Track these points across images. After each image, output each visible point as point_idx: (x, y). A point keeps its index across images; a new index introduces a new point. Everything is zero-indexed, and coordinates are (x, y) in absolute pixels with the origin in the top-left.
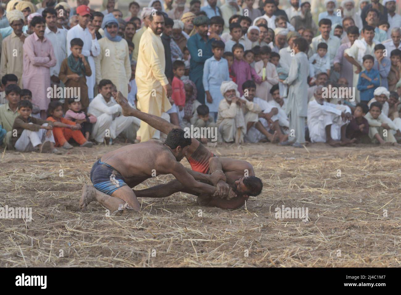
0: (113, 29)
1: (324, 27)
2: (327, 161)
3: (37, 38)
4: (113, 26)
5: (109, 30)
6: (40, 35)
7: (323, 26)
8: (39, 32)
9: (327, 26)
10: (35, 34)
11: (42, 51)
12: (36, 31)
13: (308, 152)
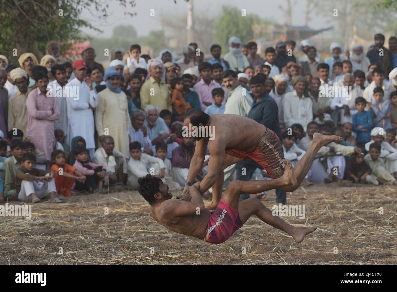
0: (115, 81)
1: (323, 72)
2: (320, 200)
3: (39, 92)
4: (115, 78)
5: (112, 82)
6: (43, 90)
7: (321, 70)
8: (42, 87)
9: (325, 70)
10: (38, 89)
11: (45, 104)
12: (39, 86)
13: (306, 192)
